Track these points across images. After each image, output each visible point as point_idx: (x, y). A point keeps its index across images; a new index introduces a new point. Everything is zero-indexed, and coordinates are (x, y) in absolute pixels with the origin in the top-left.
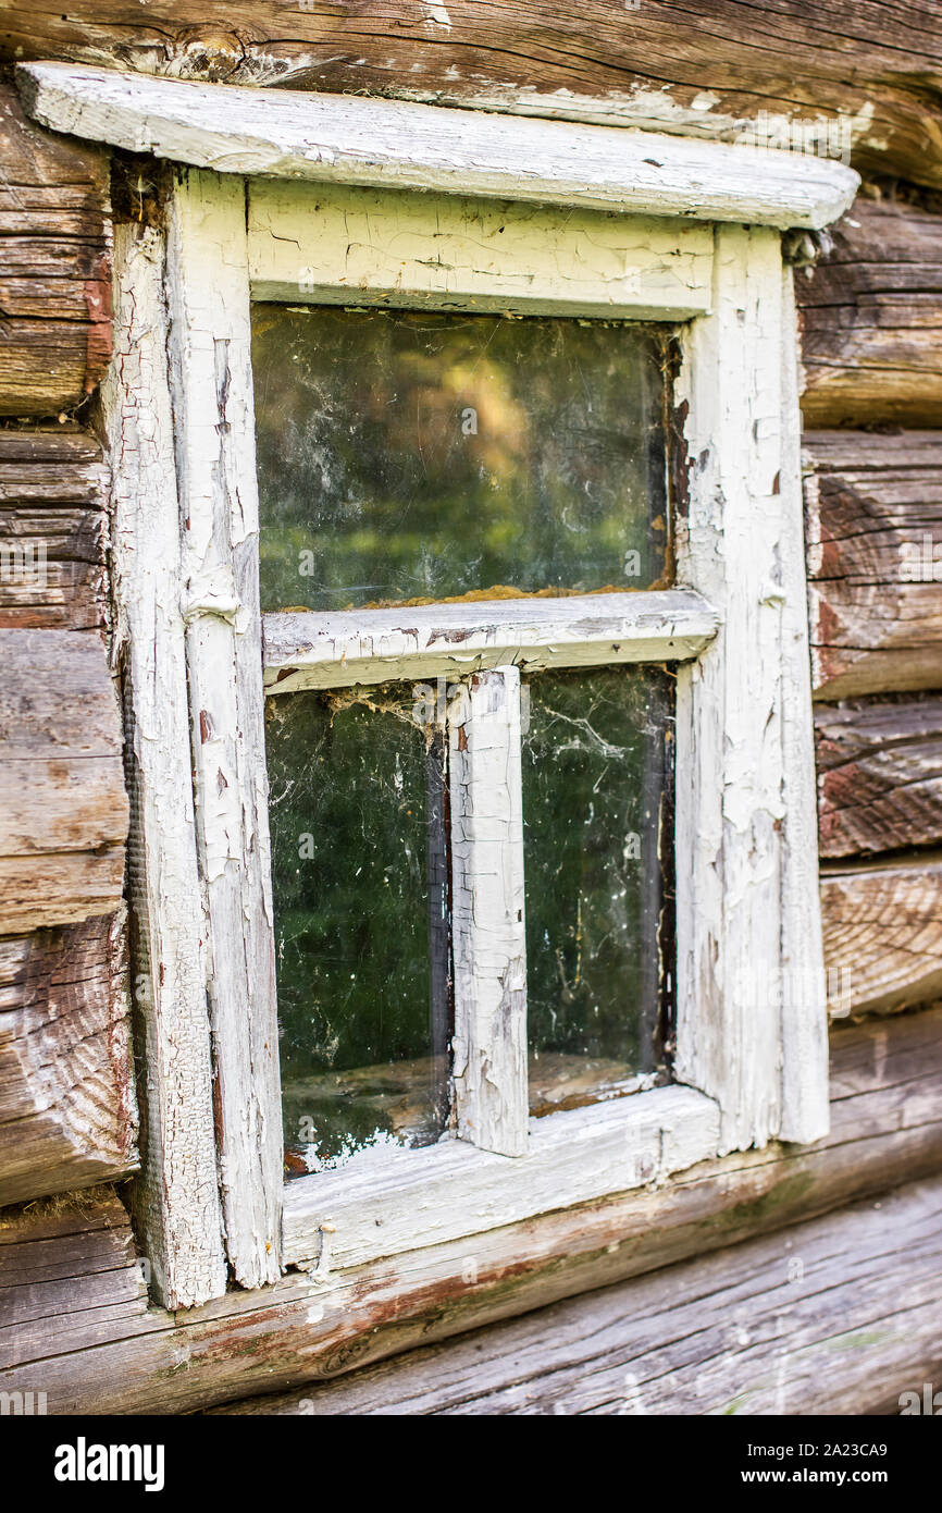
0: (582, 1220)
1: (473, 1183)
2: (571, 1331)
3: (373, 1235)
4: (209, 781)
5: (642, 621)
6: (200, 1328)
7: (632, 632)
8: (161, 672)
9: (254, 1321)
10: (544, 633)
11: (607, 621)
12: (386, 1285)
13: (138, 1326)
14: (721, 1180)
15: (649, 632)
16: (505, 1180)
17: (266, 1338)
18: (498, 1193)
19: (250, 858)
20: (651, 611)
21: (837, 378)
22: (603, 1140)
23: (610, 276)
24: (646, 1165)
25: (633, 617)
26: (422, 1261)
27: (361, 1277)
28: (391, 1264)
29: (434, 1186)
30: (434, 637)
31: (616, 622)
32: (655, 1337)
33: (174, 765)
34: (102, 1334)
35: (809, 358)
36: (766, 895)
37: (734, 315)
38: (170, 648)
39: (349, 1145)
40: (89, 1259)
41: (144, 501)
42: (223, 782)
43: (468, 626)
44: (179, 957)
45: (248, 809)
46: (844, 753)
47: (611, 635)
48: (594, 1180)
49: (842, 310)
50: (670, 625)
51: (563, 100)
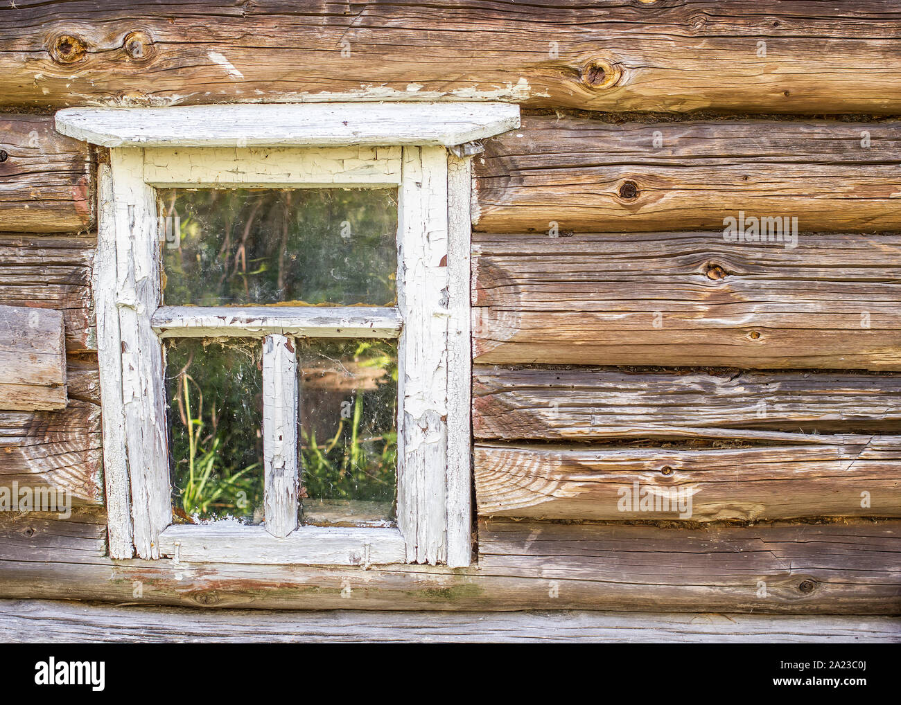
0: (323, 573)
1: (255, 543)
2: (333, 622)
3: (202, 552)
4: (126, 367)
5: (352, 320)
6: (125, 568)
7: (347, 325)
8: (107, 325)
9: (149, 572)
10: (294, 322)
11: (333, 319)
12: (212, 574)
13: (98, 560)
14: (412, 575)
15: (356, 325)
16: (273, 546)
17: (157, 580)
18: (269, 550)
19: (144, 398)
20: (360, 316)
21: (501, 210)
22: (330, 541)
23: (334, 172)
24: (356, 557)
25: (347, 318)
26: (230, 568)
27: (200, 568)
28: (214, 566)
29: (233, 540)
30: (234, 320)
31: (338, 320)
32: (374, 635)
33: (111, 359)
34: (83, 559)
35: (483, 201)
36: (436, 449)
37: (415, 185)
38: (111, 318)
39: (214, 517)
40: (85, 533)
41: (102, 264)
42: (131, 368)
43: (253, 317)
44: (112, 430)
45: (143, 380)
46: (488, 389)
47: (334, 325)
48: (324, 556)
49: (502, 178)
50: (369, 324)
51: (325, 96)
